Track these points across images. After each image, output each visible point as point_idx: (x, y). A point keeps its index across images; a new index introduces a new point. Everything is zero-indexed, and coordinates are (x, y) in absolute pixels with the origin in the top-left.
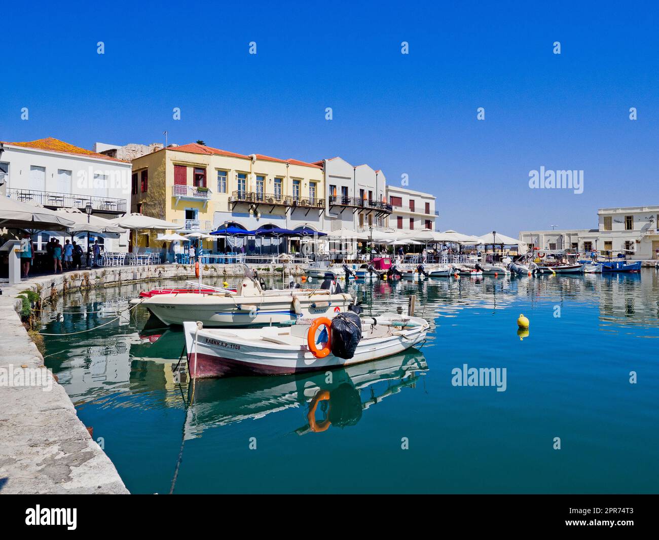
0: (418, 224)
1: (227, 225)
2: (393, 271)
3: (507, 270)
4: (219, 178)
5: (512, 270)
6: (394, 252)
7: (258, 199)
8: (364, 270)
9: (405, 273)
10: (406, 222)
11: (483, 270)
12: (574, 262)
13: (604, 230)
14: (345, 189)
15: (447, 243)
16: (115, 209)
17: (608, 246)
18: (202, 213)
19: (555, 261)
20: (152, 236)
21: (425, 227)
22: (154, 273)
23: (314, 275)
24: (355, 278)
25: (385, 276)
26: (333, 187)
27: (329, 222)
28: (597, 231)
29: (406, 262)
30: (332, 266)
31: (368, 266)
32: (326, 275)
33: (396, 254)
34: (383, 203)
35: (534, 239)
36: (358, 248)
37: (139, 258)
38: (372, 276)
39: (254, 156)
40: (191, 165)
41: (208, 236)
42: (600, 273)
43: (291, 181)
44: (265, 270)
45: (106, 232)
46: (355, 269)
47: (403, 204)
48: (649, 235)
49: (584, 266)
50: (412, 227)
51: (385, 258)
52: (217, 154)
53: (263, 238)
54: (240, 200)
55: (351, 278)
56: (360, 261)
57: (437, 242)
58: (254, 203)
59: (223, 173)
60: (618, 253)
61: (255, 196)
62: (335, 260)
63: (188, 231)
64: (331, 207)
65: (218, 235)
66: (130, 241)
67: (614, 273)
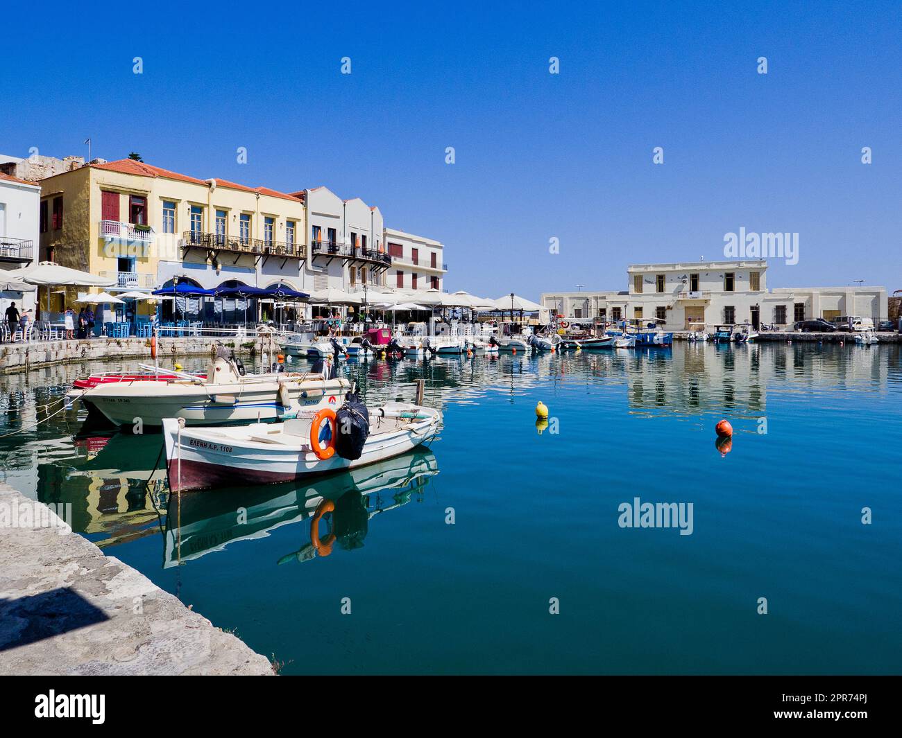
0: (423, 281)
1: (176, 281)
2: (393, 346)
3: (528, 344)
4: (165, 212)
5: (533, 344)
6: (394, 320)
7: (218, 244)
8: (357, 345)
9: (407, 349)
10: (408, 278)
11: (499, 345)
12: (602, 334)
13: (634, 293)
14: (332, 232)
15: (457, 309)
16: (15, 255)
17: (638, 312)
18: (141, 262)
19: (581, 332)
20: (69, 295)
21: (430, 287)
22: (74, 352)
23: (294, 352)
24: (346, 356)
25: (384, 353)
26: (317, 229)
27: (312, 278)
28: (627, 293)
29: (408, 334)
30: (316, 340)
31: (362, 340)
32: (309, 352)
33: (397, 323)
34: (380, 253)
35: (558, 302)
36: (349, 314)
37: (53, 328)
38: (367, 353)
39: (214, 182)
40: (126, 191)
41: (150, 296)
42: (632, 347)
43: (262, 219)
44: (229, 345)
45: (7, 290)
46: (345, 343)
47: (404, 255)
48: (682, 299)
49: (614, 340)
50: (414, 286)
51: (383, 329)
52: (161, 177)
53: (224, 299)
54: (193, 244)
55: (340, 357)
56: (352, 333)
57: (445, 307)
58: (213, 249)
59: (170, 205)
60: (648, 322)
61: (215, 239)
62: (319, 331)
63: (122, 289)
64: (315, 256)
65: (163, 295)
66: (37, 303)
67: (645, 347)
